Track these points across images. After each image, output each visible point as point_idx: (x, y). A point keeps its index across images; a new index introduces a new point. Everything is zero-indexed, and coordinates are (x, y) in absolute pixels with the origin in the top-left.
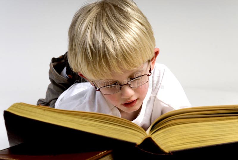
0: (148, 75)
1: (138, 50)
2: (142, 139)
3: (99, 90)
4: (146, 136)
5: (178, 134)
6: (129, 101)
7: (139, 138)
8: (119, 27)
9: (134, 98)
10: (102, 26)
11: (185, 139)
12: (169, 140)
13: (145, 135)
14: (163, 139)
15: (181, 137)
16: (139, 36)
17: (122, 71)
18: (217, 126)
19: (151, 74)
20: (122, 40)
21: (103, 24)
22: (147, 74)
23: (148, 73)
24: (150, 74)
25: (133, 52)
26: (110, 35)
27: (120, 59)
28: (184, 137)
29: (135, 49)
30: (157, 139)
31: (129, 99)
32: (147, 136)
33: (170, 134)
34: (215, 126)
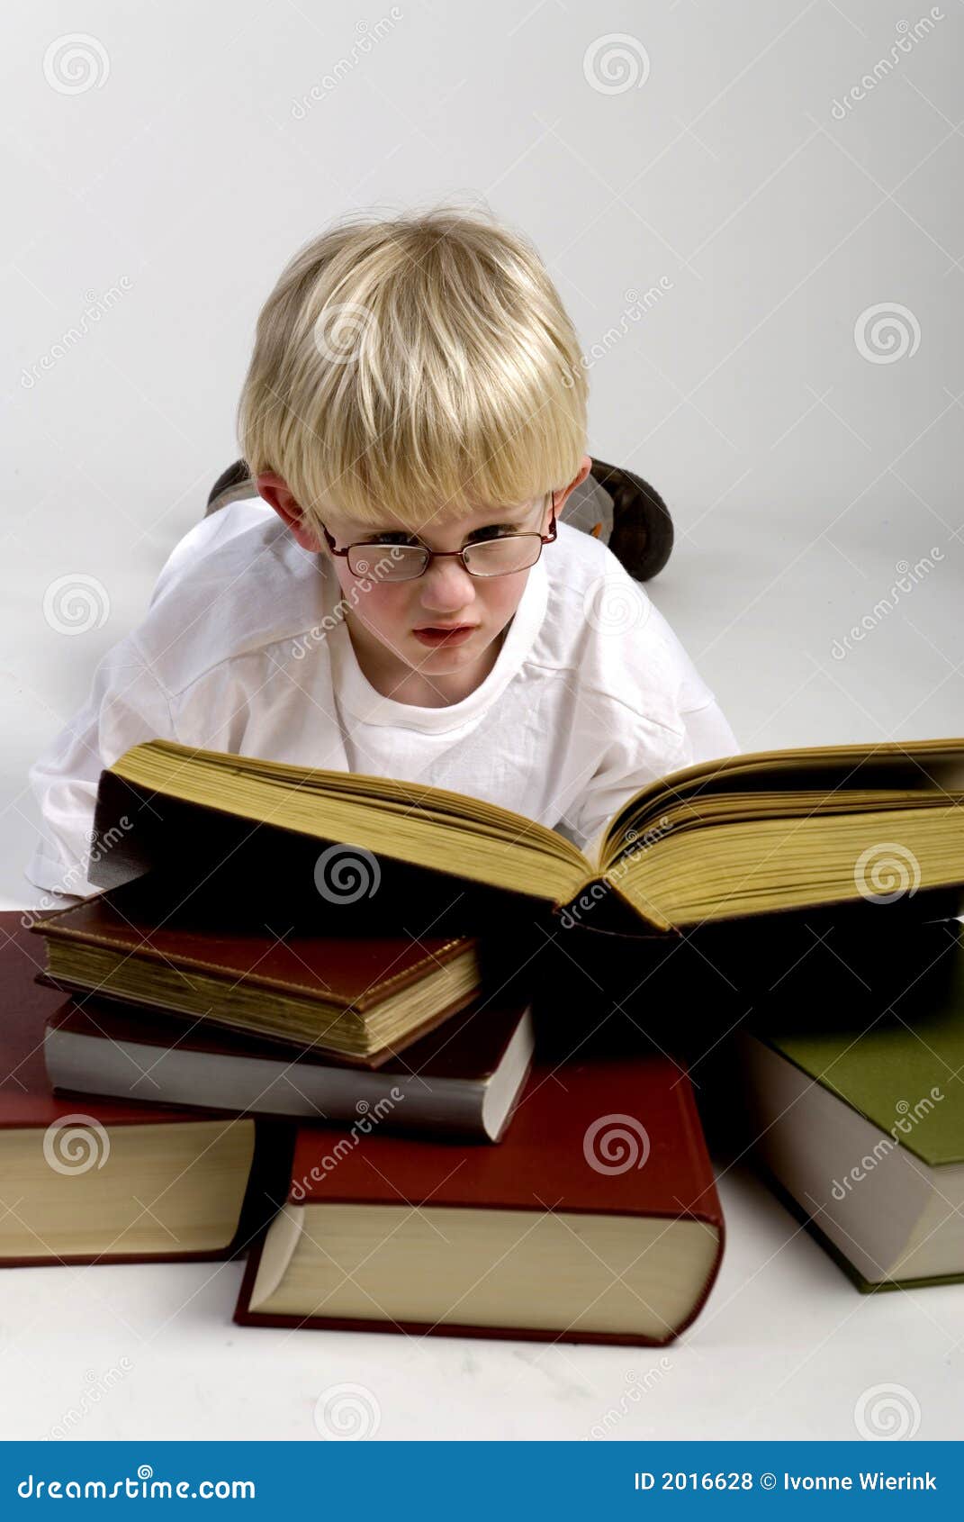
0: (544, 540)
1: (535, 433)
2: (575, 884)
3: (344, 553)
4: (588, 877)
5: (701, 864)
6: (448, 624)
7: (564, 882)
8: (484, 334)
9: (467, 618)
10: (425, 317)
11: (728, 880)
12: (673, 884)
13: (588, 873)
14: (650, 882)
15: (714, 875)
16: (544, 380)
17: (471, 502)
18: (842, 834)
19: (555, 536)
20: (487, 387)
21: (428, 309)
22: (543, 535)
23: (546, 532)
24: (550, 536)
25: (519, 440)
26: (450, 355)
27: (474, 454)
28: (725, 872)
29: (527, 428)
30: (630, 882)
31: (450, 616)
32: (593, 875)
33: (676, 865)
34: (834, 835)
